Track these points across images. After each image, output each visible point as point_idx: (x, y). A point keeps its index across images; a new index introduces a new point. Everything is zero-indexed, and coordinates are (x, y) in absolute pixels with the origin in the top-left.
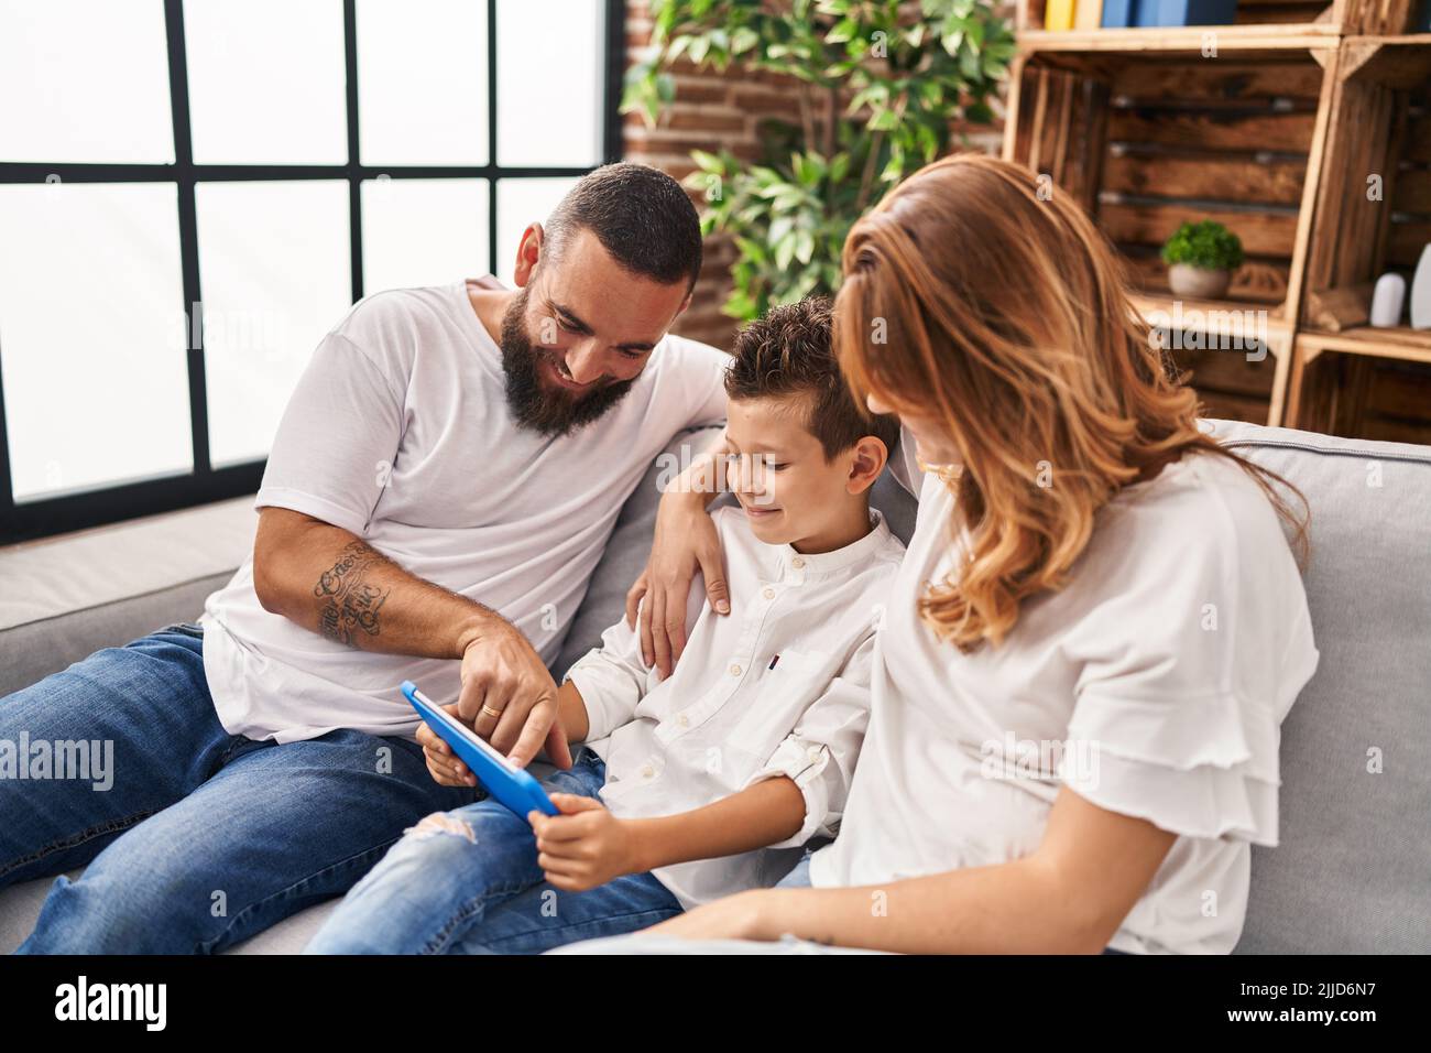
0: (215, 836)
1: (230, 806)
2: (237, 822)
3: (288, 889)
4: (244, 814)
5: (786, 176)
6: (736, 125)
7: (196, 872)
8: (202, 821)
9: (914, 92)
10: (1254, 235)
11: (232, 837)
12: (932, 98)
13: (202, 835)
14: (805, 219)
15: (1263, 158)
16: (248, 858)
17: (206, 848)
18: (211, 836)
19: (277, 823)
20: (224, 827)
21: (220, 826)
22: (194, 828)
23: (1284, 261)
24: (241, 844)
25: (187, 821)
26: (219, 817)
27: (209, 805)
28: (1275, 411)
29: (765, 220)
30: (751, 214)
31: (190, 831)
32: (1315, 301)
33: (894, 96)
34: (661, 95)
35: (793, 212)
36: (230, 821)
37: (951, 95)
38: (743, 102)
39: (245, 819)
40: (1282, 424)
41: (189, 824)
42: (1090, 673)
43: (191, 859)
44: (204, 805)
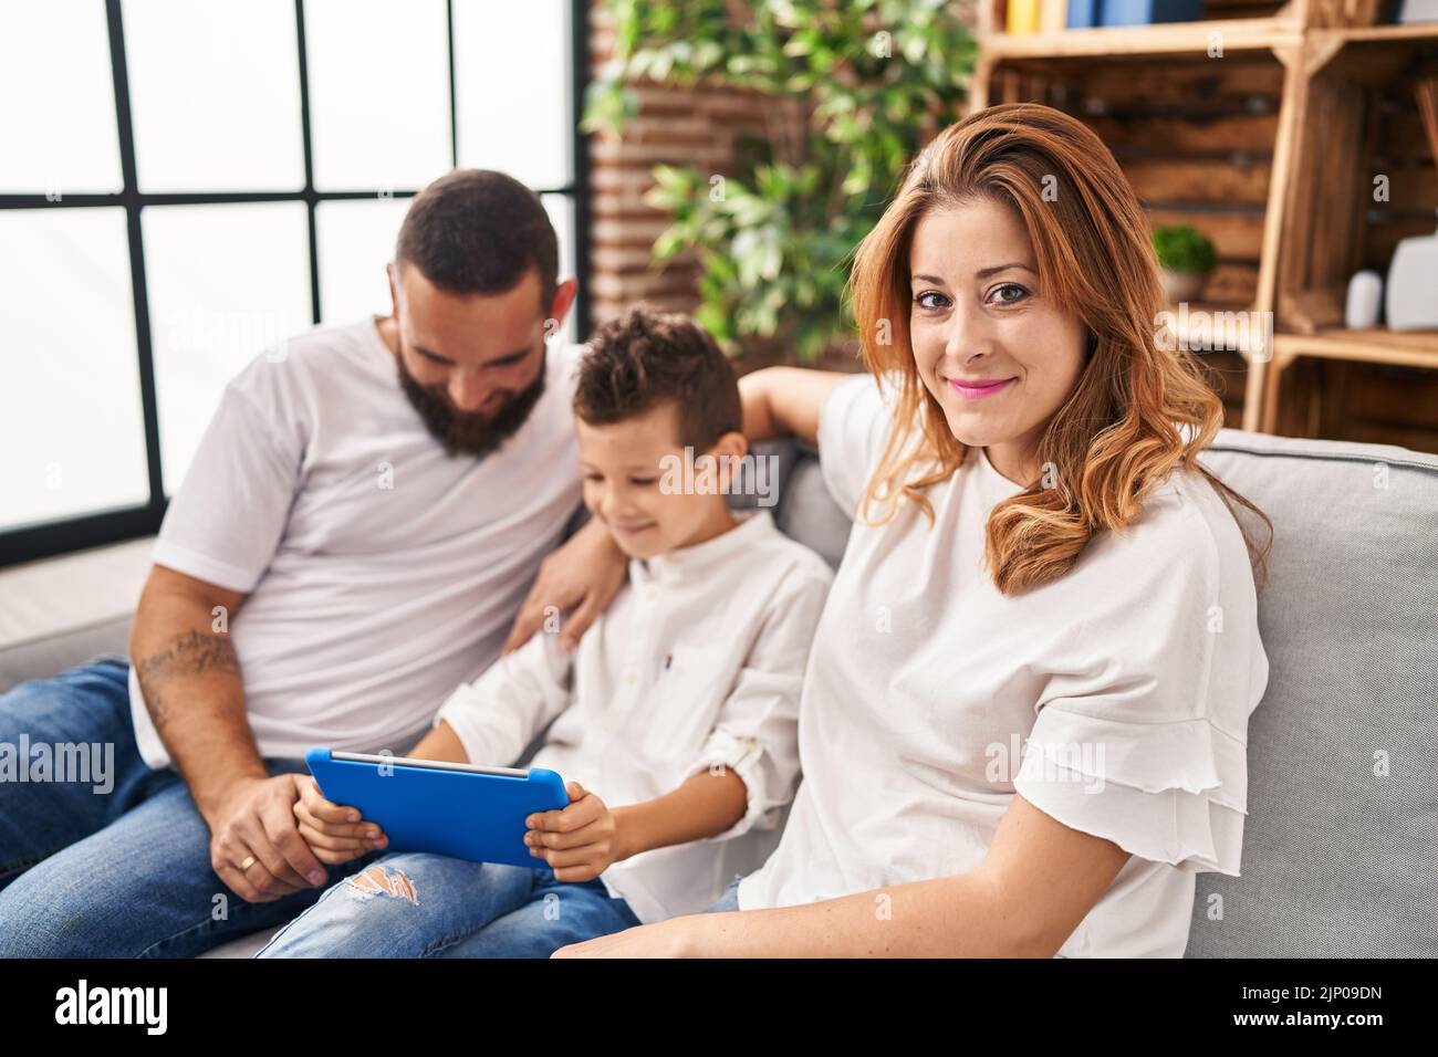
0: (118, 872)
1: (138, 842)
2: (144, 857)
3: (200, 926)
4: (152, 849)
5: (753, 188)
6: (707, 141)
7: (96, 909)
8: (106, 856)
9: (879, 103)
10: (1228, 238)
11: (138, 872)
12: (898, 108)
13: (104, 871)
14: (772, 233)
15: (1240, 160)
16: (154, 894)
17: (110, 884)
18: (114, 871)
19: (188, 857)
20: (130, 861)
21: (126, 861)
22: (96, 863)
23: (1254, 263)
24: (147, 878)
25: (90, 857)
26: (125, 852)
27: (116, 840)
28: (1251, 415)
29: (731, 234)
30: (716, 230)
31: (92, 867)
32: (1287, 304)
33: (859, 106)
34: (625, 113)
35: (759, 225)
36: (137, 857)
37: (918, 104)
38: (719, 119)
39: (153, 853)
40: (1260, 429)
41: (92, 859)
42: (1053, 690)
43: (91, 895)
44: (111, 839)
